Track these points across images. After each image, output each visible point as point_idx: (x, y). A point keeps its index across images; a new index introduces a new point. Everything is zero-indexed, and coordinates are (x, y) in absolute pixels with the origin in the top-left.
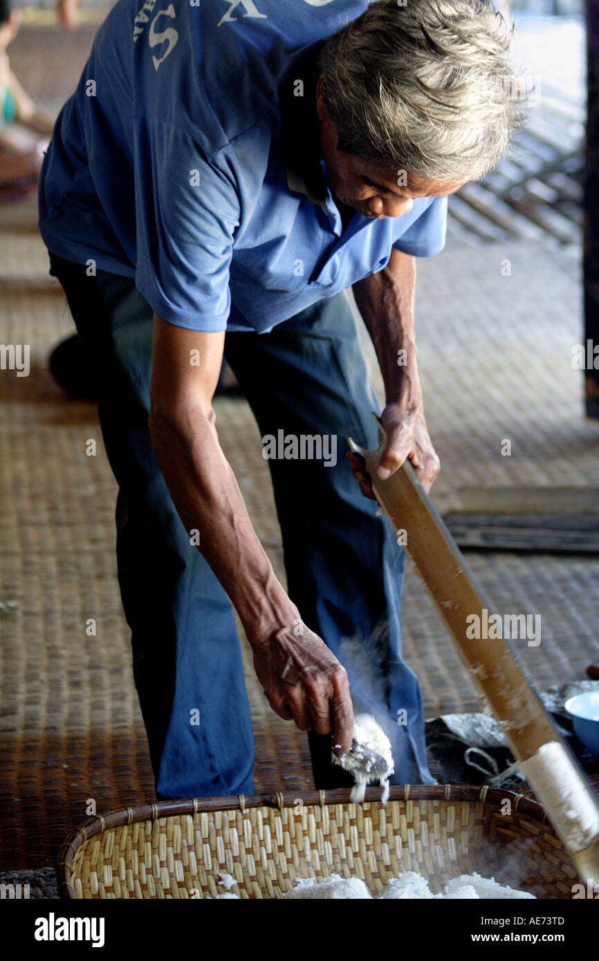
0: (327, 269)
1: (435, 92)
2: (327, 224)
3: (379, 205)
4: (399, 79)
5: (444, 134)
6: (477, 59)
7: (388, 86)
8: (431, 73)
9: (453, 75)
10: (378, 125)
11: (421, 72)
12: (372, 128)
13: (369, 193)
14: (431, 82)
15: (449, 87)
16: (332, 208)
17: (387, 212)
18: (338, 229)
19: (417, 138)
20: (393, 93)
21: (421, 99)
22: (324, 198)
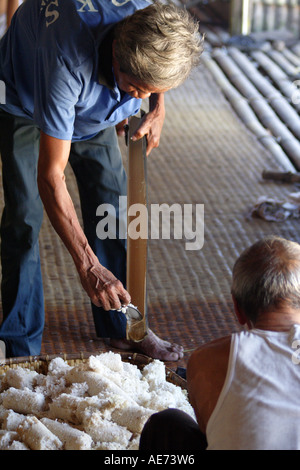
0: (113, 115)
1: (160, 51)
2: (114, 96)
3: (137, 93)
4: (145, 45)
5: (163, 69)
6: (179, 39)
7: (140, 49)
8: (159, 44)
9: (168, 45)
10: (135, 65)
11: (154, 43)
12: (133, 66)
13: (132, 89)
14: (158, 47)
15: (166, 50)
16: (117, 91)
17: (140, 96)
18: (119, 99)
19: (151, 70)
20: (142, 51)
21: (154, 54)
22: (113, 86)
